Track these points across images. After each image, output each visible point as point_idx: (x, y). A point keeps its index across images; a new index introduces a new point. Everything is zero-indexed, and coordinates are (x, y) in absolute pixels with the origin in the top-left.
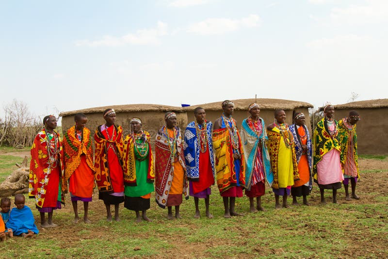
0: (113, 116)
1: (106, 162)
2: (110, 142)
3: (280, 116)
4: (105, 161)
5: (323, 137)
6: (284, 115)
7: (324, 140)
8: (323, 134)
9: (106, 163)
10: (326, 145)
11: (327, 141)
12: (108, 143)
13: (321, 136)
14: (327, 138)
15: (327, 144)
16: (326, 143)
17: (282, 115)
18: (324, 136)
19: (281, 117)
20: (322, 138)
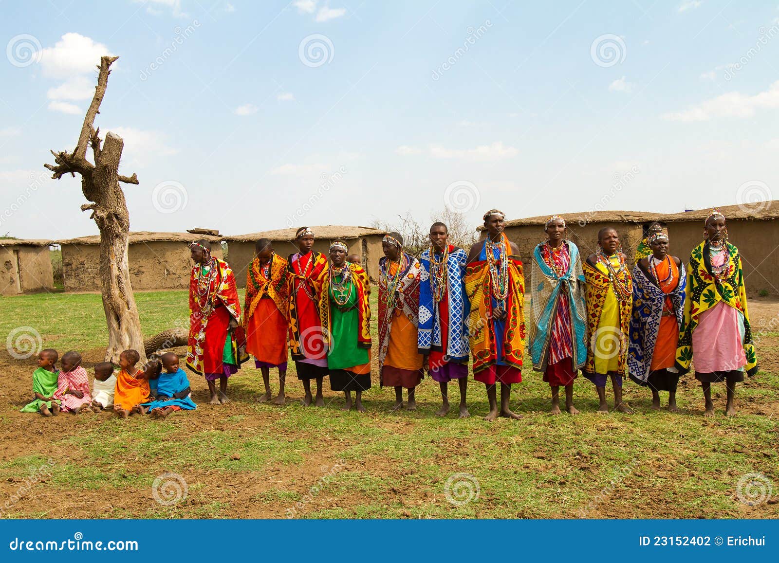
0: (307, 239)
1: (294, 309)
2: (302, 279)
3: (607, 239)
4: (292, 307)
5: (700, 278)
6: (614, 237)
7: (703, 285)
8: (700, 273)
9: (293, 311)
10: (705, 295)
11: (708, 288)
12: (297, 280)
13: (697, 276)
14: (708, 281)
15: (707, 293)
16: (705, 291)
17: (610, 237)
18: (702, 278)
19: (608, 241)
20: (699, 280)
